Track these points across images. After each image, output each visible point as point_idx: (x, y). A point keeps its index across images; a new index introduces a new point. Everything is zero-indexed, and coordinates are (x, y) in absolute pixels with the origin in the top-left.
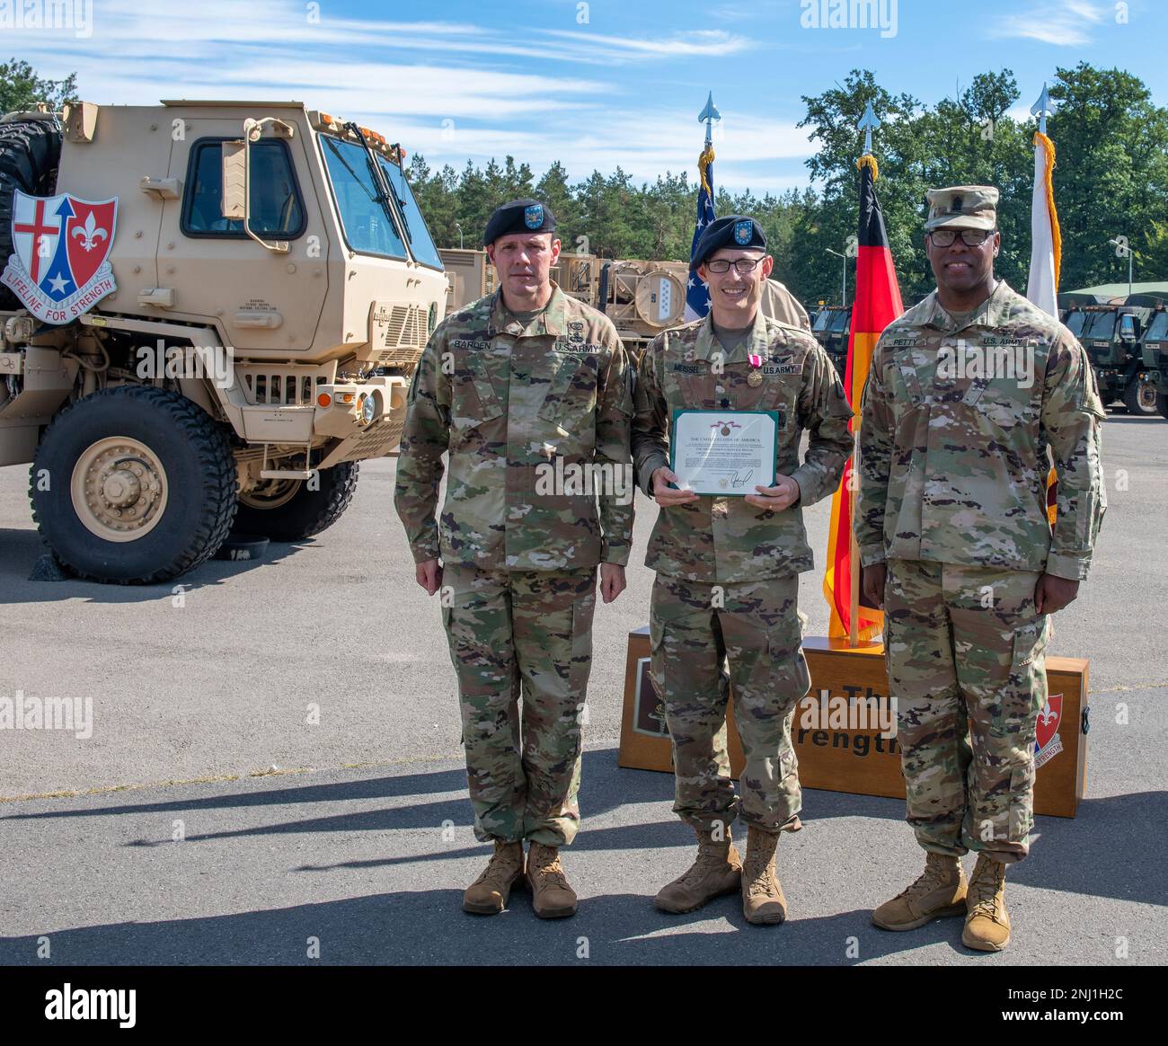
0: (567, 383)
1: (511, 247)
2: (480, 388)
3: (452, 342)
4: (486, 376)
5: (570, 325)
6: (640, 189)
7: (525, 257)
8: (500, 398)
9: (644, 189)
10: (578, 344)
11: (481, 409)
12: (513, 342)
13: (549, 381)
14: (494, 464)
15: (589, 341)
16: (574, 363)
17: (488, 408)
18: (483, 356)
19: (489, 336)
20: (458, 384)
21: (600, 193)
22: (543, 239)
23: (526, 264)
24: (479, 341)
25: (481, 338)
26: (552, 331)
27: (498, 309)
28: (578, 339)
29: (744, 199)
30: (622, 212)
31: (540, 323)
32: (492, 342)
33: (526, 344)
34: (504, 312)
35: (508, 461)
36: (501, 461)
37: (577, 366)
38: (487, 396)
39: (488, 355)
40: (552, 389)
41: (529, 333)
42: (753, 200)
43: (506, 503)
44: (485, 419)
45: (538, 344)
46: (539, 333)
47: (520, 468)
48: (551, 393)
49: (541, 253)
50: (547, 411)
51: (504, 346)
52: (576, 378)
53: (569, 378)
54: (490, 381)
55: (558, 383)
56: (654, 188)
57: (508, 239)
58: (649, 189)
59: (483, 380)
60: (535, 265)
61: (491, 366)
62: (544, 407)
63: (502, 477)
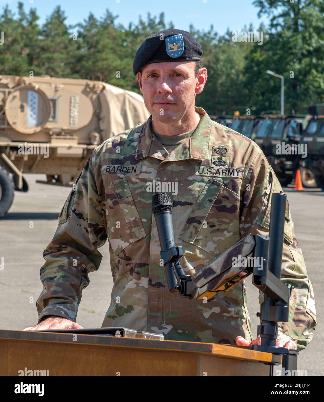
0: (209, 207)
1: (154, 75)
2: (126, 211)
3: (104, 167)
4: (131, 199)
5: (215, 151)
6: (126, 27)
7: (166, 86)
8: (144, 220)
9: (130, 27)
10: (221, 168)
11: (128, 231)
12: (158, 166)
13: (191, 204)
14: (137, 284)
15: (232, 165)
16: (215, 187)
17: (133, 230)
18: (129, 180)
19: (136, 160)
20: (111, 208)
21: (94, 31)
22: (187, 68)
23: (168, 93)
24: (127, 165)
25: (129, 162)
26: (196, 155)
27: (147, 134)
28: (221, 162)
29: (209, 33)
30: (110, 45)
31: (185, 148)
32: (138, 166)
33: (169, 168)
34: (150, 137)
35: (150, 281)
36: (144, 282)
37: (218, 190)
38: (132, 219)
39: (134, 180)
40: (193, 211)
41: (173, 157)
42: (216, 34)
43: (148, 321)
44: (131, 241)
45: (182, 168)
46: (183, 158)
47: (161, 288)
48: (194, 215)
49: (184, 82)
50: (188, 233)
51: (149, 170)
52: (218, 202)
53: (211, 201)
54: (135, 204)
55: (200, 206)
56: (137, 27)
57: (151, 67)
58: (133, 28)
59: (128, 203)
60: (177, 94)
61: (135, 189)
62: (185, 229)
63: (145, 298)
